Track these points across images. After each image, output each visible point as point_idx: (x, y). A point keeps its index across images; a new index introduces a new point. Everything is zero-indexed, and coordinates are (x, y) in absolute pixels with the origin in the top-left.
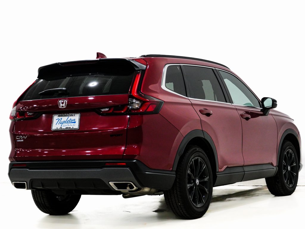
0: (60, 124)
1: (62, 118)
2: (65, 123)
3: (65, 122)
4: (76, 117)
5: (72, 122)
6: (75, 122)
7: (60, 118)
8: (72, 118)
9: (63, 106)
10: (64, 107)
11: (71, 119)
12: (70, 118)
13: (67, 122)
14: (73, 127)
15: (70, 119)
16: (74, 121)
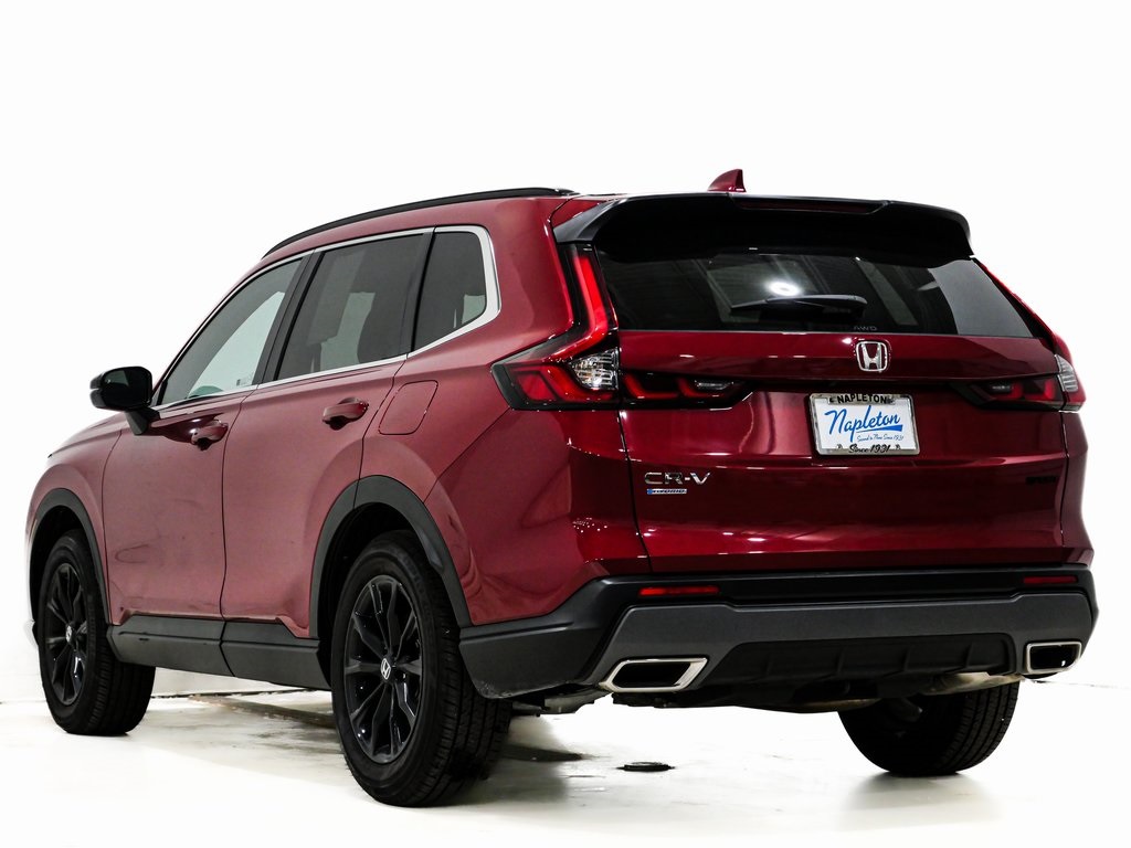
0: (846, 430)
1: (845, 411)
2: (863, 429)
3: (859, 425)
4: (902, 409)
5: (889, 425)
6: (899, 428)
7: (838, 408)
8: (887, 411)
9: (873, 366)
10: (880, 370)
11: (883, 416)
12: (876, 410)
13: (870, 425)
14: (898, 446)
15: (880, 417)
16: (893, 424)
